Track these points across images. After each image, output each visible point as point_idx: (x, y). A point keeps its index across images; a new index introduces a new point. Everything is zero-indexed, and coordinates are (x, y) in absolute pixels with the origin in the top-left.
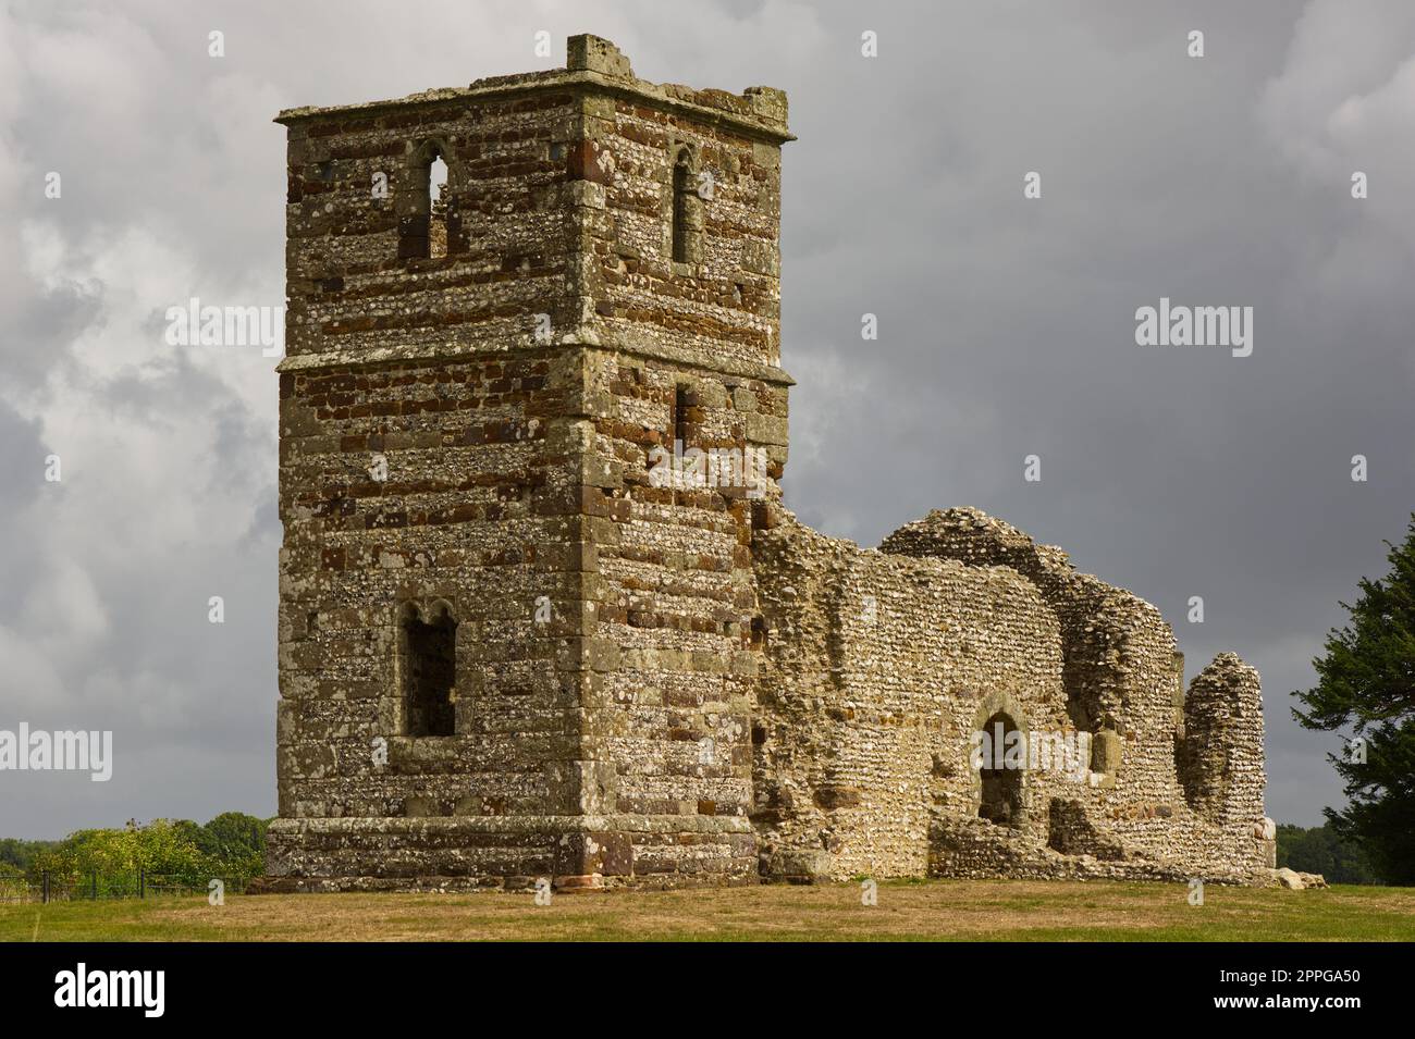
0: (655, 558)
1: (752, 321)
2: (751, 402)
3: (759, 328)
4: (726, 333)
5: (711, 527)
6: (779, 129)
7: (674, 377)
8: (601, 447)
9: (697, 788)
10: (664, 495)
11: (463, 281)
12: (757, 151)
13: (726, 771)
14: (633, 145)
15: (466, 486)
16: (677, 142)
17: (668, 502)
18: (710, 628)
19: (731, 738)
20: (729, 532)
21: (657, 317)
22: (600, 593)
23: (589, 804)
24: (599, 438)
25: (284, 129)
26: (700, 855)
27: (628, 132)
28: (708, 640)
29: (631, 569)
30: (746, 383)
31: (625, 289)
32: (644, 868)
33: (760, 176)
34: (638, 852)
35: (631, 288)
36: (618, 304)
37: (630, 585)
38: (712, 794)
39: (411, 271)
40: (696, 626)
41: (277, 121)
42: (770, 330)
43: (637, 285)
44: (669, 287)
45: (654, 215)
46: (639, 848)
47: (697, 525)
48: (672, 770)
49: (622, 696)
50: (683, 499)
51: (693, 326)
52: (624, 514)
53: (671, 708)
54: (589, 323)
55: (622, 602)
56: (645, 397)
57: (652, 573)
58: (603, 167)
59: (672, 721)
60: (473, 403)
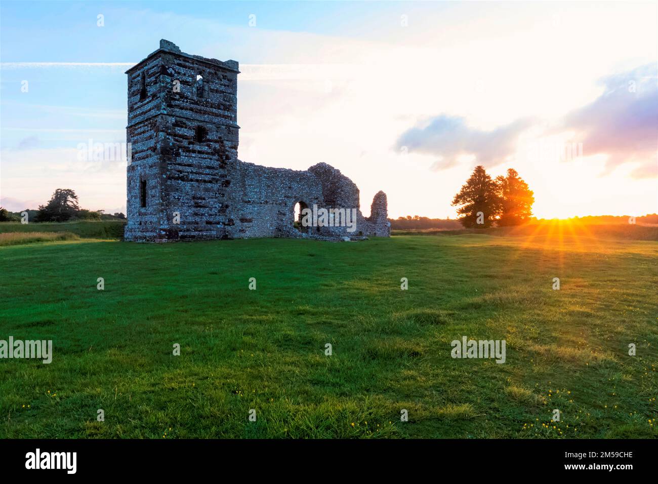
0: (190, 165)
1: (226, 113)
2: (226, 131)
3: (229, 115)
4: (217, 115)
5: (211, 159)
6: (235, 70)
7: (196, 124)
8: (169, 139)
9: (204, 219)
10: (194, 151)
11: (148, 103)
12: (228, 74)
13: (216, 215)
14: (181, 68)
15: (147, 150)
16: (198, 69)
17: (195, 153)
18: (210, 182)
19: (218, 207)
20: (217, 160)
21: (191, 109)
22: (168, 173)
23: (163, 222)
24: (168, 136)
25: (127, 75)
26: (205, 234)
27: (179, 65)
28: (209, 185)
29: (180, 168)
30: (224, 127)
31: (179, 102)
32: (183, 237)
33: (230, 80)
34: (181, 234)
35: (181, 102)
36: (176, 105)
37: (181, 172)
38: (211, 220)
39: (142, 102)
40: (205, 181)
41: (125, 73)
42: (233, 116)
43: (183, 101)
44: (196, 103)
45: (190, 85)
46: (181, 233)
47: (205, 158)
48: (196, 214)
49: (176, 197)
50: (200, 152)
51: (205, 113)
52: (178, 155)
53: (196, 200)
54: (164, 109)
55: (177, 176)
56: (186, 128)
57: (189, 169)
58: (169, 72)
59: (196, 203)
60: (148, 131)
